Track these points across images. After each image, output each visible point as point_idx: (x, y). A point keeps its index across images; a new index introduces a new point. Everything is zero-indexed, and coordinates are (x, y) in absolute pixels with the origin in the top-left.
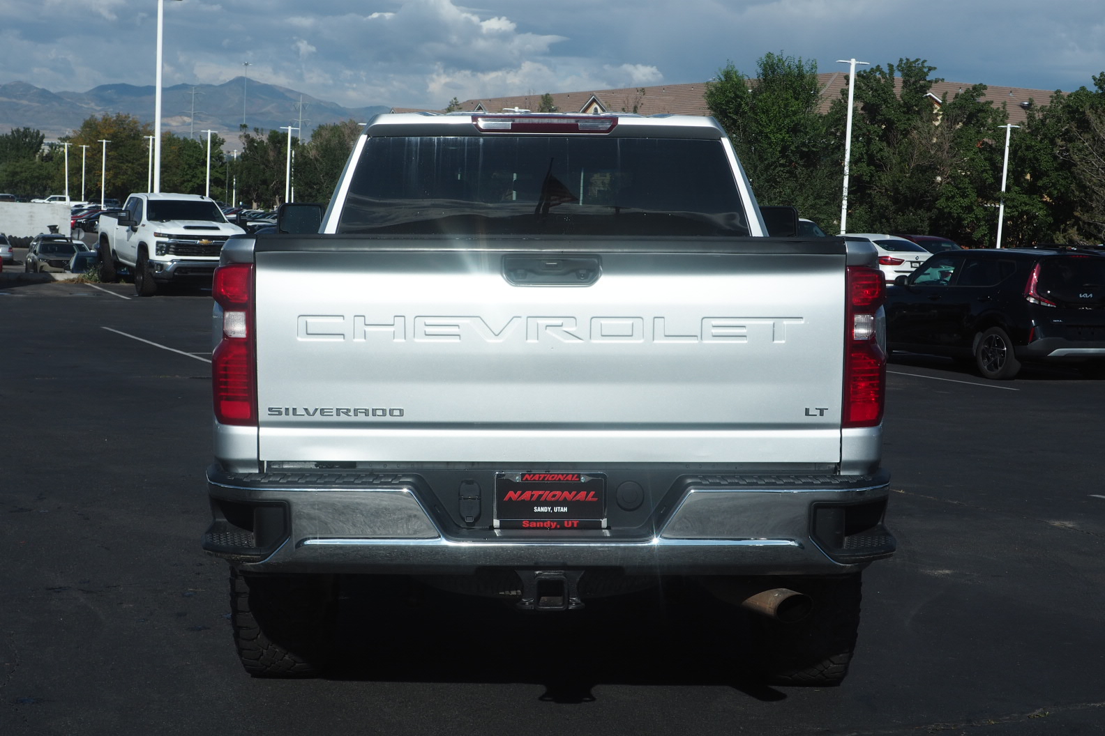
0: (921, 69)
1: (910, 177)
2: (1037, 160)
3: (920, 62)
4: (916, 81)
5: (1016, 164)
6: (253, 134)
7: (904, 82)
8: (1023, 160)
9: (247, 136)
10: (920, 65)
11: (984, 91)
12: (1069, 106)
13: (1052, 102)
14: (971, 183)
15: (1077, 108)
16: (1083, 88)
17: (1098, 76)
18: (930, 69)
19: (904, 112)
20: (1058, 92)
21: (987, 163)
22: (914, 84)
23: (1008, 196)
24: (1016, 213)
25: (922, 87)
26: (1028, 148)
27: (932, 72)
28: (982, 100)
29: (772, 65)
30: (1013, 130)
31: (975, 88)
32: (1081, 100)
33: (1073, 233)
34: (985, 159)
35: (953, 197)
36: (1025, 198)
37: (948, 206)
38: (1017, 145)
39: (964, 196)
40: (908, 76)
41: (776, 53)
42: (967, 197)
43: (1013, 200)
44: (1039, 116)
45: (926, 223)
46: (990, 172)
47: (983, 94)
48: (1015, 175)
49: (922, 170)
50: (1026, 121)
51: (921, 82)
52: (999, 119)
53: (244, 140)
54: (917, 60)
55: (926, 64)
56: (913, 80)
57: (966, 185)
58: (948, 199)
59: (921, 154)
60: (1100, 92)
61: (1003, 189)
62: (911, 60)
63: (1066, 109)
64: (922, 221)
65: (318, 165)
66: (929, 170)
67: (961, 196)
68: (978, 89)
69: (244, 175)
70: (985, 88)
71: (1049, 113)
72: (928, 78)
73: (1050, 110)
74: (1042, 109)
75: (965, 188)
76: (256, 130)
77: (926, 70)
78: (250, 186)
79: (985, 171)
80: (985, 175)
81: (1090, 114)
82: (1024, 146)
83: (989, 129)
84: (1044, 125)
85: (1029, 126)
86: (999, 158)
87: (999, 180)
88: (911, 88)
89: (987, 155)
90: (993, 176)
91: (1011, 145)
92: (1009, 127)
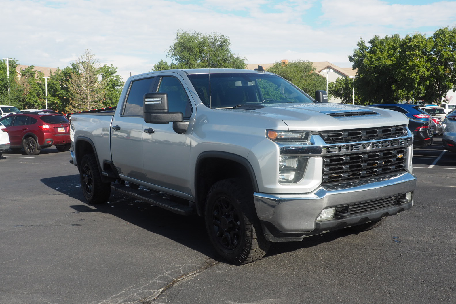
0: (13, 61)
2: (55, 87)
3: (13, 59)
4: (13, 64)
5: (49, 88)
8: (51, 87)
12: (64, 72)
13: (57, 70)
14: (36, 94)
15: (67, 72)
16: (68, 67)
17: (72, 64)
18: (16, 61)
19: (10, 74)
20: (58, 68)
22: (12, 65)
23: (48, 97)
24: (51, 102)
25: (14, 66)
26: (53, 84)
27: (17, 62)
28: (33, 70)
30: (48, 79)
31: (31, 67)
32: (68, 70)
33: (71, 106)
34: (39, 87)
35: (31, 98)
36: (52, 98)
37: (30, 101)
38: (49, 83)
39: (34, 97)
42: (35, 98)
43: (49, 98)
44: (54, 75)
45: (22, 106)
46: (42, 91)
47: (33, 68)
48: (49, 91)
51: (15, 65)
52: (42, 75)
55: (15, 59)
57: (35, 95)
58: (29, 99)
59: (19, 86)
60: (72, 67)
61: (46, 95)
64: (21, 106)
66: (21, 91)
68: (32, 67)
70: (34, 66)
71: (57, 74)
72: (16, 63)
73: (57, 73)
74: (55, 73)
75: (34, 96)
77: (15, 61)
79: (40, 90)
80: (40, 91)
81: (72, 74)
82: (51, 83)
83: (39, 78)
84: (56, 77)
85: (51, 77)
86: (44, 87)
87: (44, 93)
88: (11, 66)
89: (39, 86)
90: (42, 92)
91: (47, 83)
92: (46, 78)
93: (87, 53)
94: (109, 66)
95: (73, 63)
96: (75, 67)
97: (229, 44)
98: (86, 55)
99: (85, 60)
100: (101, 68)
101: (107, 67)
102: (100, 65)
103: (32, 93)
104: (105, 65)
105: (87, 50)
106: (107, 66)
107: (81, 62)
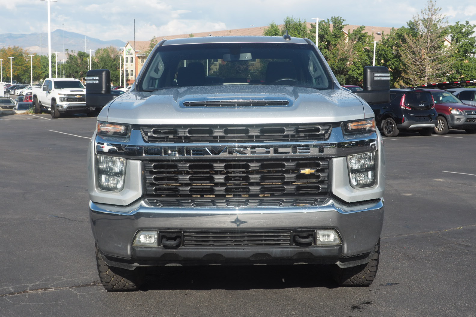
0: (339, 20)
1: (338, 63)
2: (386, 55)
3: (339, 18)
4: (338, 25)
5: (378, 56)
6: (71, 53)
7: (334, 26)
8: (381, 55)
9: (68, 54)
10: (339, 19)
11: (364, 28)
12: (398, 34)
13: (391, 32)
14: (361, 64)
15: (401, 34)
16: (403, 27)
17: (409, 22)
19: (334, 38)
20: (393, 28)
21: (367, 56)
22: (337, 26)
25: (340, 27)
26: (383, 50)
27: (344, 21)
28: (363, 32)
29: (289, 21)
30: (377, 44)
31: (360, 27)
32: (403, 32)
33: (401, 82)
34: (366, 55)
35: (354, 70)
37: (353, 74)
38: (378, 49)
39: (359, 69)
40: (335, 23)
41: (290, 17)
42: (360, 70)
44: (386, 38)
45: (344, 80)
46: (368, 60)
47: (364, 30)
49: (342, 60)
50: (381, 40)
51: (340, 26)
52: (371, 39)
53: (67, 55)
54: (338, 17)
55: (342, 19)
56: (337, 25)
57: (359, 65)
58: (353, 71)
59: (341, 54)
60: (409, 28)
62: (336, 17)
63: (397, 35)
64: (343, 79)
65: (98, 65)
66: (344, 60)
67: (358, 69)
68: (362, 28)
69: (68, 70)
70: (365, 27)
71: (390, 36)
72: (343, 24)
73: (390, 35)
74: (387, 35)
75: (359, 66)
76: (72, 51)
77: (342, 21)
78: (71, 74)
79: (367, 59)
80: (366, 61)
81: (406, 36)
82: (381, 49)
83: (367, 43)
84: (388, 41)
85: (383, 42)
86: (372, 54)
87: (372, 63)
88: (336, 28)
89: (367, 53)
90: (370, 61)
91: (376, 49)
92: (375, 42)
93: (429, 5)
94: (464, 24)
95: (410, 21)
96: (413, 27)
98: (428, 9)
99: (426, 17)
100: (451, 27)
101: (461, 25)
102: (448, 23)
103: (357, 64)
104: (456, 23)
105: (431, 1)
106: (460, 24)
107: (420, 19)
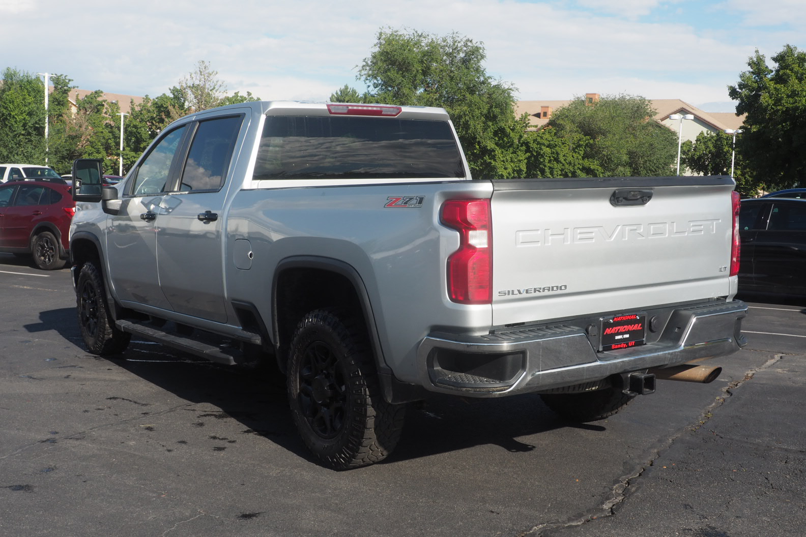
0: (63, 80)
1: (65, 142)
2: (139, 133)
3: (63, 76)
4: (62, 87)
5: (128, 135)
7: (55, 87)
8: (131, 132)
10: (64, 78)
11: (101, 94)
13: (144, 101)
14: (102, 145)
15: (162, 105)
16: (164, 94)
17: (172, 88)
18: (69, 81)
19: (57, 105)
20: (147, 96)
21: (110, 134)
22: (60, 88)
23: (124, 152)
24: (129, 162)
25: (65, 90)
26: (135, 127)
27: (70, 82)
28: (100, 99)
29: (11, 74)
30: (125, 117)
31: (96, 92)
32: (165, 102)
34: (109, 132)
35: (92, 153)
36: (133, 154)
38: (127, 125)
39: (98, 152)
40: (57, 84)
41: (12, 68)
42: (100, 153)
43: (127, 155)
44: (137, 109)
46: (113, 139)
47: (101, 96)
48: (127, 140)
49: (72, 138)
50: (130, 112)
51: (65, 88)
52: (115, 110)
54: (61, 75)
55: (67, 78)
56: (60, 87)
57: (99, 147)
58: (89, 154)
59: (70, 129)
60: (172, 96)
61: (121, 149)
62: (59, 75)
63: (155, 106)
66: (74, 138)
67: (97, 153)
68: (98, 93)
70: (102, 92)
71: (144, 107)
72: (69, 86)
73: (143, 106)
74: (140, 105)
75: (99, 148)
77: (67, 81)
79: (110, 139)
80: (109, 141)
81: (170, 108)
82: (132, 125)
83: (109, 115)
84: (141, 114)
85: (132, 114)
86: (118, 132)
87: (118, 144)
88: (60, 91)
89: (109, 130)
90: (115, 142)
91: (124, 124)
92: (122, 115)
93: (201, 67)
94: (245, 96)
95: (174, 87)
96: (179, 95)
97: (483, 57)
98: (199, 72)
99: (197, 82)
100: (228, 99)
101: (241, 97)
102: (227, 93)
103: (95, 144)
104: (235, 93)
105: (203, 62)
106: (239, 95)
107: (188, 85)
